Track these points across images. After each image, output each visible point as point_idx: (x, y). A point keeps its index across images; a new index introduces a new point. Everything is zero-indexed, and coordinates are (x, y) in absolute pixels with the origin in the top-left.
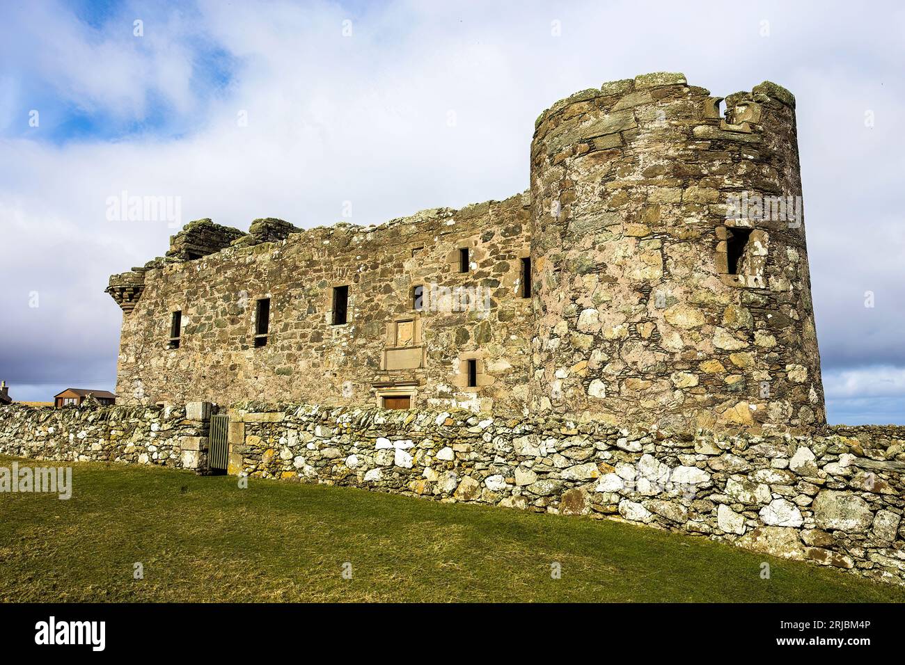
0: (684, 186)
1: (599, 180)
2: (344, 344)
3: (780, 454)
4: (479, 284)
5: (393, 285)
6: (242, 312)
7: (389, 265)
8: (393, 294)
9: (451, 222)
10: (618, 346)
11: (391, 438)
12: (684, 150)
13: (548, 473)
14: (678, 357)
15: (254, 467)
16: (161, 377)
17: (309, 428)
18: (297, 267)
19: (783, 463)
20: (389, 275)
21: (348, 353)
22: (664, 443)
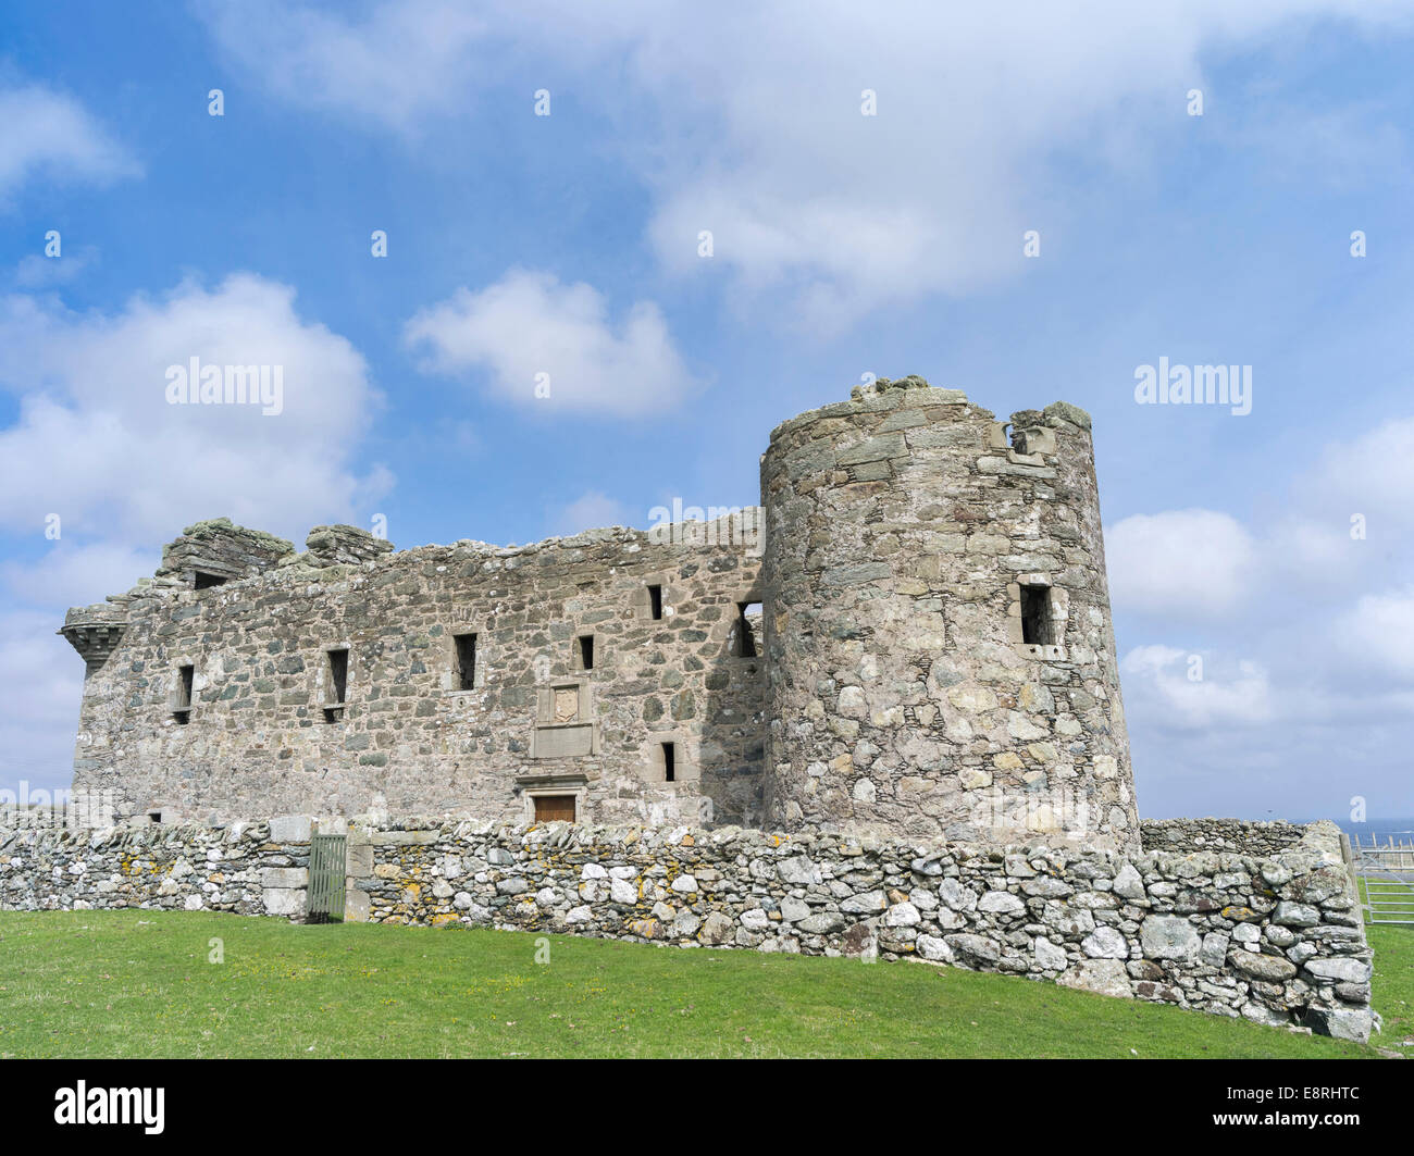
0: (968, 533)
1: (862, 519)
2: (471, 719)
3: (1102, 874)
4: (677, 636)
5: (548, 634)
6: (302, 669)
7: (542, 605)
8: (548, 648)
9: (634, 548)
10: (891, 735)
11: (604, 863)
12: (968, 486)
13: (823, 905)
14: (965, 750)
15: (389, 909)
16: (156, 769)
17: (477, 852)
18: (393, 604)
19: (1107, 884)
20: (542, 620)
21: (477, 734)
22: (969, 864)
